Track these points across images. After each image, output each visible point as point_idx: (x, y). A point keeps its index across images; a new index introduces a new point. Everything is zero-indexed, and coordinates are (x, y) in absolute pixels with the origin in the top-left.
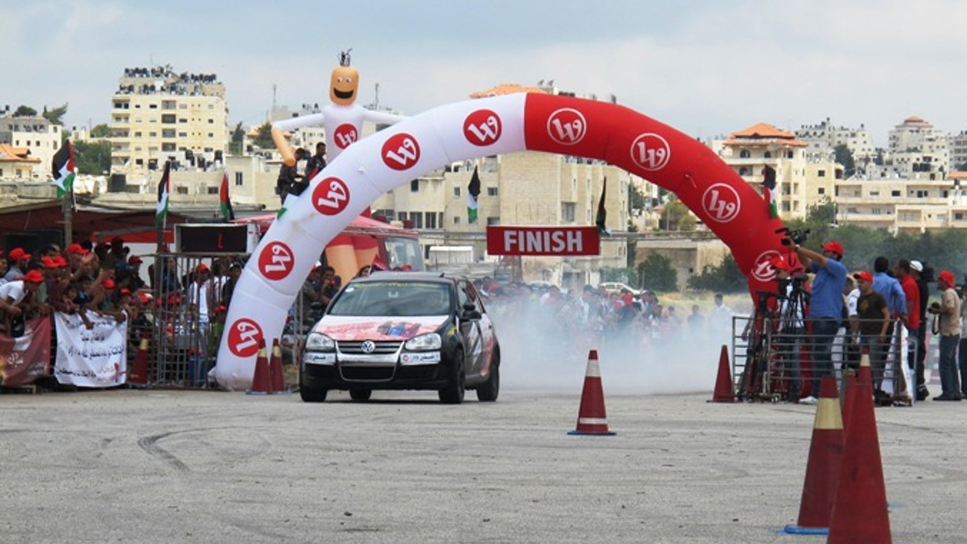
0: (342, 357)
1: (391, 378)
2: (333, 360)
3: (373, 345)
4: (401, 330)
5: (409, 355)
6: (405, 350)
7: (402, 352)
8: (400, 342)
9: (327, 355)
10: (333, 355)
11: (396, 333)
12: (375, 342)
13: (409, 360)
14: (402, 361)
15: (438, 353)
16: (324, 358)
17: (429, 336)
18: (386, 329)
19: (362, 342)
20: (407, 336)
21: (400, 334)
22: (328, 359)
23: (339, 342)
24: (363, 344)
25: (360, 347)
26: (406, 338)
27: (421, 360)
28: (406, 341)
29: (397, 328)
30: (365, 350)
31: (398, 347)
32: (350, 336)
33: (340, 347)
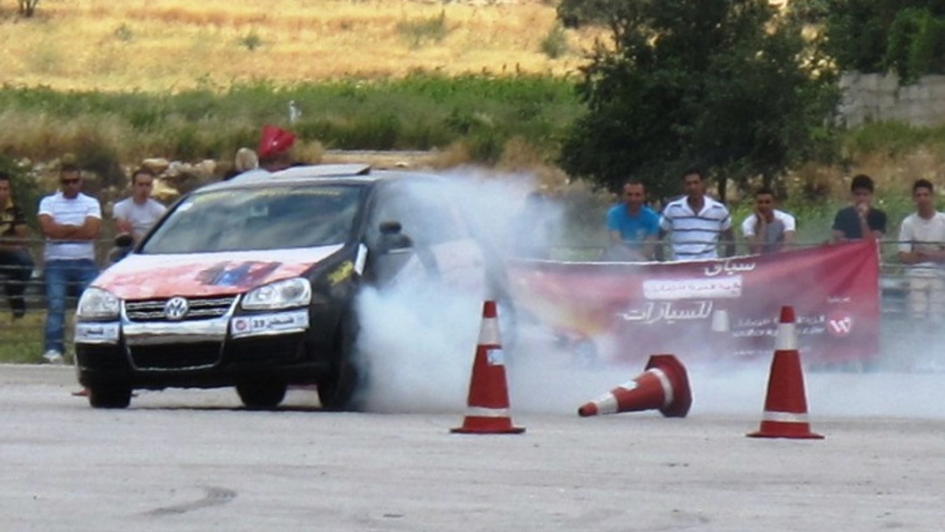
0: (131, 329)
1: (217, 363)
2: (116, 336)
3: (184, 304)
4: (240, 274)
5: (246, 319)
6: (241, 311)
7: (235, 314)
8: (233, 296)
9: (106, 327)
10: (115, 326)
11: (228, 281)
12: (189, 298)
13: (248, 329)
14: (235, 331)
15: (304, 314)
16: (101, 332)
17: (288, 284)
18: (213, 275)
19: (166, 299)
20: (247, 286)
21: (234, 283)
22: (109, 333)
23: (127, 301)
24: (169, 304)
25: (161, 310)
26: (243, 290)
27: (269, 327)
28: (243, 295)
29: (233, 273)
30: (171, 315)
31: (227, 306)
32: (146, 291)
33: (128, 311)
